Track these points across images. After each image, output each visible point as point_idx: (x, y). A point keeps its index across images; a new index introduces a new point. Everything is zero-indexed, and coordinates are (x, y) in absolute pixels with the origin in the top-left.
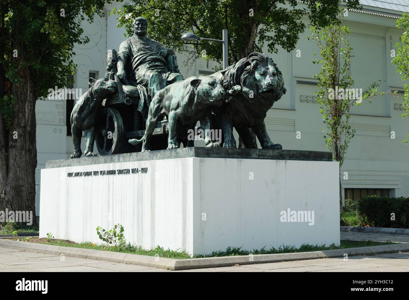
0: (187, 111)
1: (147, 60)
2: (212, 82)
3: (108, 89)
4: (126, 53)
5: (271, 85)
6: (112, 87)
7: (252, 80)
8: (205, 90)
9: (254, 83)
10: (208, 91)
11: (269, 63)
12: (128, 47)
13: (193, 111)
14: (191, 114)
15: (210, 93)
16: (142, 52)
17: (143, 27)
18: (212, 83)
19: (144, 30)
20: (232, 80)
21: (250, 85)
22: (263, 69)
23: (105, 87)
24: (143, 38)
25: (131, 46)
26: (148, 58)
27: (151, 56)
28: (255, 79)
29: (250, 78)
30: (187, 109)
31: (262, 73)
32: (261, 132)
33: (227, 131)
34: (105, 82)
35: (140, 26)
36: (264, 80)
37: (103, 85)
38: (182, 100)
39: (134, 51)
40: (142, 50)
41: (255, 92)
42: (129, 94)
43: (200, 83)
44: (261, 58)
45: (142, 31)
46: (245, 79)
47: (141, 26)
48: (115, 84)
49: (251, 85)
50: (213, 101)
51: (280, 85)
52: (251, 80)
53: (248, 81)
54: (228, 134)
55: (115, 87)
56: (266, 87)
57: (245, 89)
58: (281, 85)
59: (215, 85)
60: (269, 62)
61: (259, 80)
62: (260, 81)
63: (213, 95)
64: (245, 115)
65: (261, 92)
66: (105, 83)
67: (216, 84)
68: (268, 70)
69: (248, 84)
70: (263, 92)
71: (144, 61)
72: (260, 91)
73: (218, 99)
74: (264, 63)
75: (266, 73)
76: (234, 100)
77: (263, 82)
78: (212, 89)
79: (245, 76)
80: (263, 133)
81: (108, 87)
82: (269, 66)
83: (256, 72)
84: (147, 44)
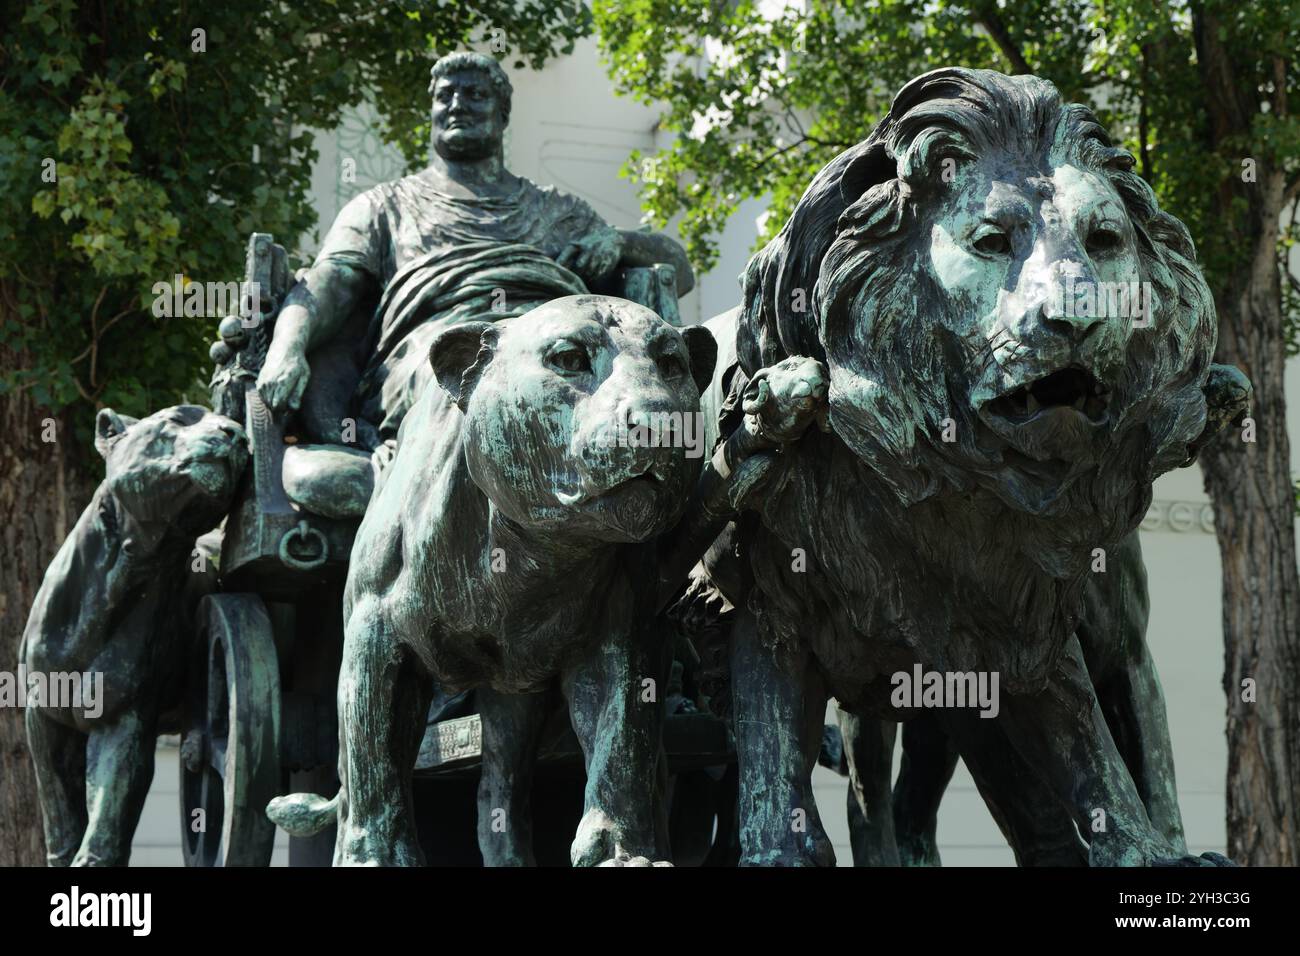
0: (447, 597)
1: (459, 293)
2: (570, 339)
3: (187, 471)
4: (353, 259)
5: (1060, 326)
6: (207, 458)
7: (907, 300)
8: (517, 414)
9: (927, 325)
10: (541, 416)
11: (1063, 151)
12: (372, 225)
13: (488, 594)
14: (479, 619)
15: (555, 428)
16: (448, 249)
17: (475, 106)
18: (570, 347)
19: (480, 126)
20: (762, 321)
21: (885, 342)
22: (997, 198)
23: (170, 463)
24: (476, 173)
25: (391, 220)
26: (470, 279)
27: (498, 266)
28: (928, 285)
29: (888, 283)
30: (448, 580)
31: (984, 230)
32: (1066, 754)
33: (760, 750)
34: (172, 433)
35: (455, 104)
36: (1002, 292)
37: (161, 453)
38: (415, 513)
39: (402, 248)
40: (447, 239)
41: (936, 405)
42: (309, 499)
43: (487, 357)
44: (985, 109)
45: (468, 133)
46: (847, 291)
47: (460, 101)
48: (226, 441)
49: (898, 346)
50: (577, 496)
51: (1174, 341)
52: (901, 299)
53: (866, 309)
54: (770, 780)
55: (225, 460)
56: (1022, 349)
57: (849, 384)
58: (1184, 338)
59: (598, 364)
60: (1059, 139)
61: (965, 293)
62: (974, 300)
63: (574, 450)
64: (894, 614)
65: (987, 405)
66: (173, 439)
67: (603, 352)
68: (1045, 206)
69: (874, 335)
70: (1008, 403)
71: (448, 297)
72: (978, 396)
73: (612, 480)
74: (1013, 145)
75: (1025, 226)
76: (780, 486)
77: (995, 312)
78: (571, 401)
79: (847, 267)
80: (1084, 763)
81: (187, 463)
82: (1058, 171)
83: (938, 230)
84: (494, 207)
